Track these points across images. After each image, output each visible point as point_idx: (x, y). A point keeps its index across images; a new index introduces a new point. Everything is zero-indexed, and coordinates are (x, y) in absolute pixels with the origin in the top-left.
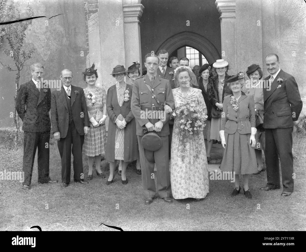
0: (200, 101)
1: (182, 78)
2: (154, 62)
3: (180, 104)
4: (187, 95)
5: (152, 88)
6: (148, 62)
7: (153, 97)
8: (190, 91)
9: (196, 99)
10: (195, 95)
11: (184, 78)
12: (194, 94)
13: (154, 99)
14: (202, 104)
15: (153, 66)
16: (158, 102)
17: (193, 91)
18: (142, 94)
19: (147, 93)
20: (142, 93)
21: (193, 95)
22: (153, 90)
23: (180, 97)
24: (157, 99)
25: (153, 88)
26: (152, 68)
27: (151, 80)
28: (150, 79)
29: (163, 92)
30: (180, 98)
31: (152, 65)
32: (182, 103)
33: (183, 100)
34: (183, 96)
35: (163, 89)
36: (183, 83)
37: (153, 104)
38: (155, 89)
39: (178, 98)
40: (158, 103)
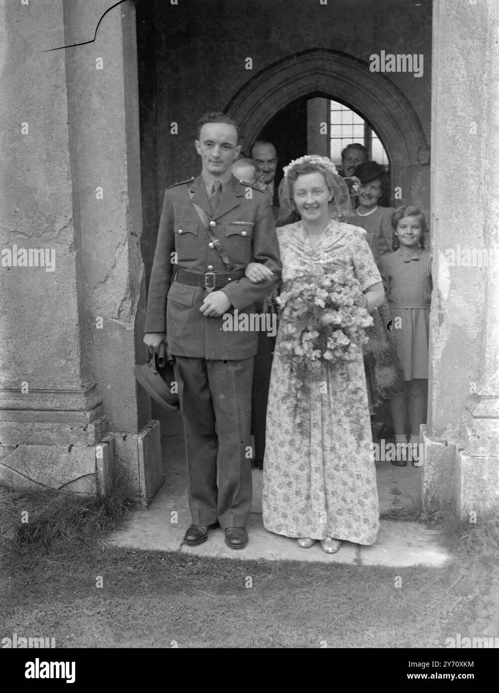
0: (357, 263)
1: (304, 192)
2: (223, 139)
3: (297, 271)
4: (320, 244)
5: (210, 217)
6: (206, 139)
7: (211, 244)
8: (328, 233)
9: (348, 258)
10: (342, 246)
11: (309, 194)
12: (339, 243)
13: (215, 251)
14: (366, 270)
15: (219, 152)
16: (226, 261)
17: (338, 233)
18: (183, 234)
19: (196, 233)
20: (180, 231)
21: (336, 245)
22: (212, 223)
23: (299, 251)
24: (222, 251)
25: (214, 218)
26: (217, 158)
27: (209, 193)
28: (209, 189)
29: (244, 233)
30: (299, 255)
31: (217, 147)
32: (302, 268)
33: (305, 261)
34: (307, 248)
35: (243, 223)
36: (307, 206)
37: (210, 267)
38: (219, 221)
39: (294, 254)
40: (225, 265)
